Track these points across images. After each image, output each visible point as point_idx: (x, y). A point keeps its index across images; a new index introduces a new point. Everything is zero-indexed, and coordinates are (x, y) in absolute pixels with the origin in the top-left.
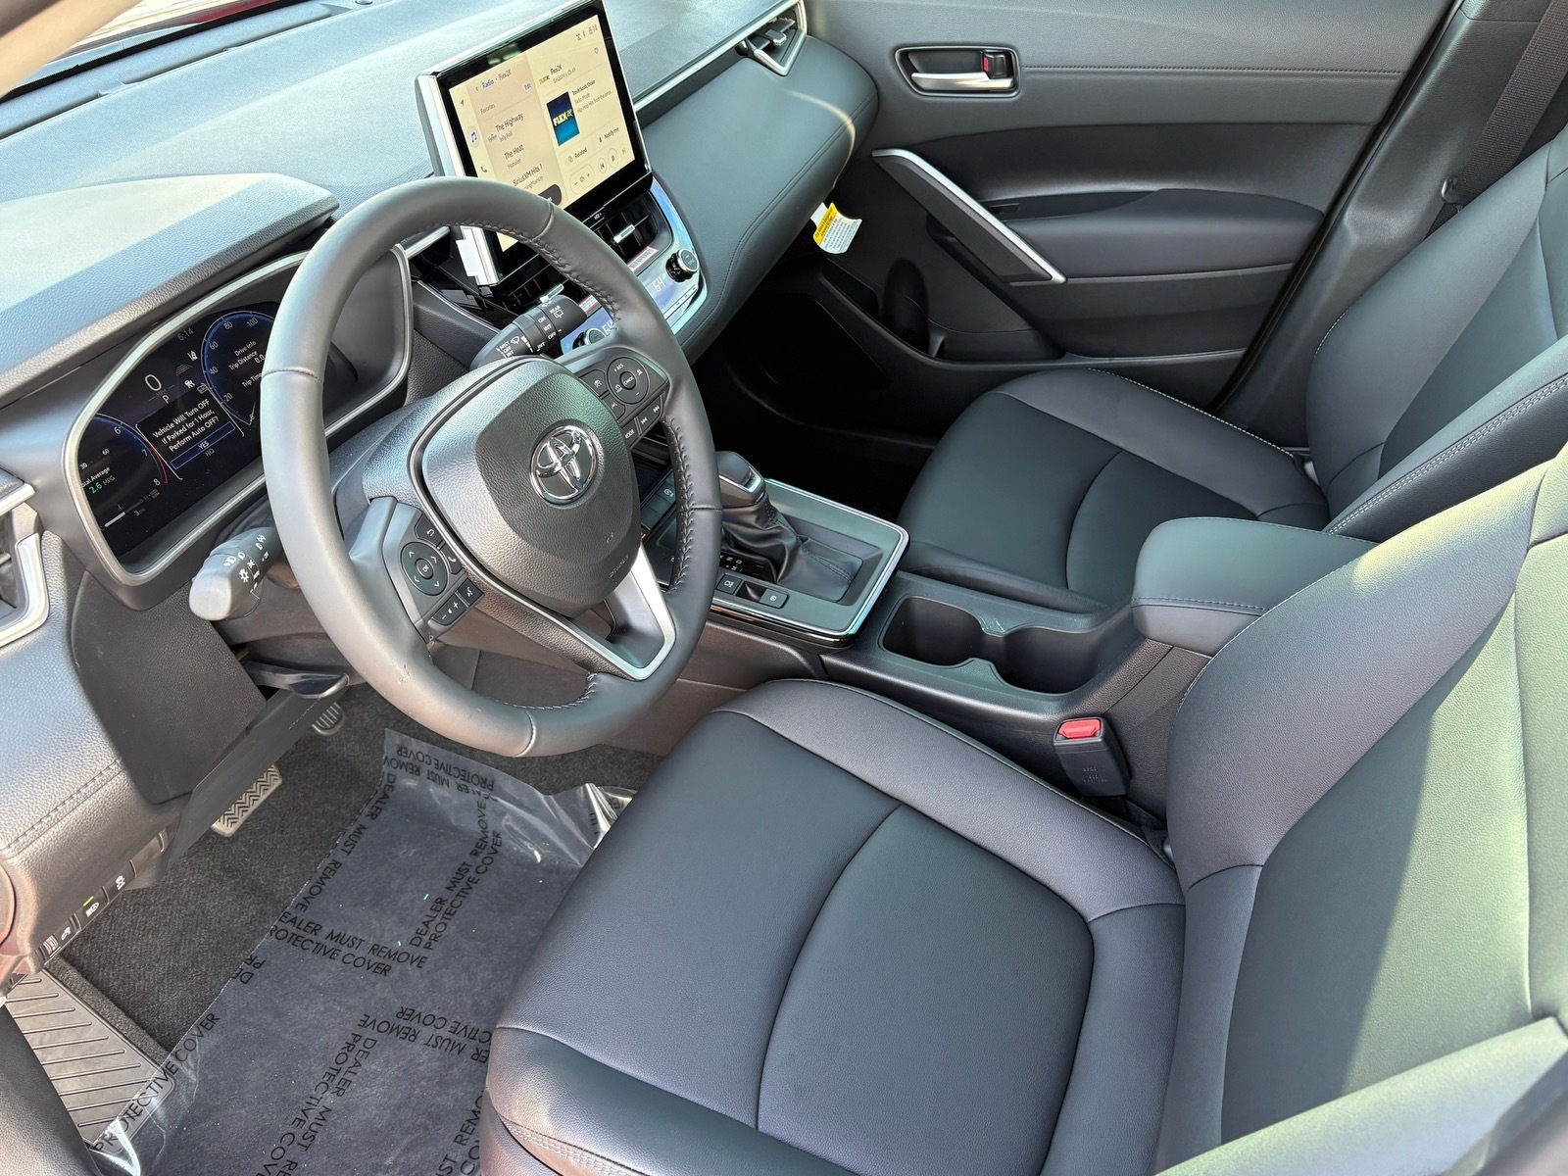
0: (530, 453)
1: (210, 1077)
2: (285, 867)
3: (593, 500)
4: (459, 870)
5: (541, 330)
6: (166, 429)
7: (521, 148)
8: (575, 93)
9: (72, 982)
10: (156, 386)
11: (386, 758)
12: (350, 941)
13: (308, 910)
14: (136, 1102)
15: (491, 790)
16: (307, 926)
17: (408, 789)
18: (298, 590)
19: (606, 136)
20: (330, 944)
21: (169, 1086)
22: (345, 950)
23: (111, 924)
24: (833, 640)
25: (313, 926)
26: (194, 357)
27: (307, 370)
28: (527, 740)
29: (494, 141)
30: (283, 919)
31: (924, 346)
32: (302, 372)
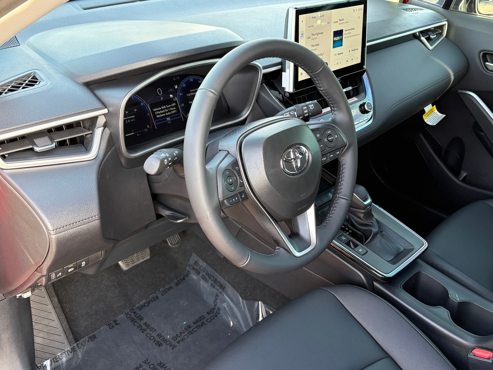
0: (283, 151)
1: (86, 358)
2: (139, 291)
3: (301, 177)
4: (200, 317)
5: (303, 112)
6: (158, 109)
7: (318, 45)
8: (346, 31)
9: (54, 302)
10: (160, 93)
11: (189, 264)
12: (151, 329)
13: (141, 311)
14: (58, 356)
15: (223, 290)
16: (138, 317)
17: (193, 279)
18: (183, 178)
19: (352, 50)
20: (144, 327)
21: (71, 355)
22: (148, 331)
23: (74, 288)
24: (381, 276)
25: (141, 317)
26: (176, 87)
27: (214, 92)
28: (245, 261)
29: (309, 39)
30: (131, 311)
31: (457, 175)
32: (212, 92)
